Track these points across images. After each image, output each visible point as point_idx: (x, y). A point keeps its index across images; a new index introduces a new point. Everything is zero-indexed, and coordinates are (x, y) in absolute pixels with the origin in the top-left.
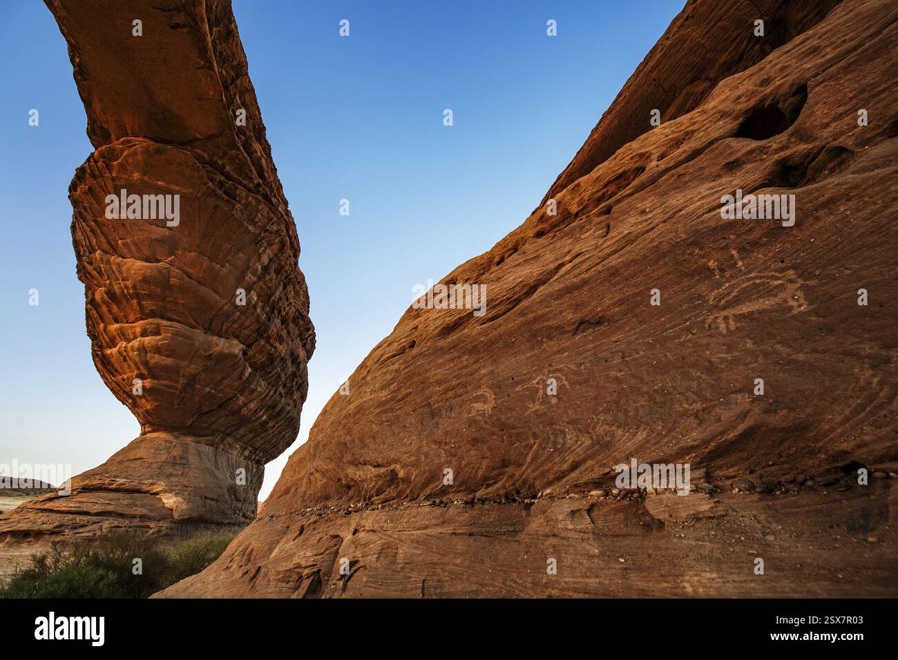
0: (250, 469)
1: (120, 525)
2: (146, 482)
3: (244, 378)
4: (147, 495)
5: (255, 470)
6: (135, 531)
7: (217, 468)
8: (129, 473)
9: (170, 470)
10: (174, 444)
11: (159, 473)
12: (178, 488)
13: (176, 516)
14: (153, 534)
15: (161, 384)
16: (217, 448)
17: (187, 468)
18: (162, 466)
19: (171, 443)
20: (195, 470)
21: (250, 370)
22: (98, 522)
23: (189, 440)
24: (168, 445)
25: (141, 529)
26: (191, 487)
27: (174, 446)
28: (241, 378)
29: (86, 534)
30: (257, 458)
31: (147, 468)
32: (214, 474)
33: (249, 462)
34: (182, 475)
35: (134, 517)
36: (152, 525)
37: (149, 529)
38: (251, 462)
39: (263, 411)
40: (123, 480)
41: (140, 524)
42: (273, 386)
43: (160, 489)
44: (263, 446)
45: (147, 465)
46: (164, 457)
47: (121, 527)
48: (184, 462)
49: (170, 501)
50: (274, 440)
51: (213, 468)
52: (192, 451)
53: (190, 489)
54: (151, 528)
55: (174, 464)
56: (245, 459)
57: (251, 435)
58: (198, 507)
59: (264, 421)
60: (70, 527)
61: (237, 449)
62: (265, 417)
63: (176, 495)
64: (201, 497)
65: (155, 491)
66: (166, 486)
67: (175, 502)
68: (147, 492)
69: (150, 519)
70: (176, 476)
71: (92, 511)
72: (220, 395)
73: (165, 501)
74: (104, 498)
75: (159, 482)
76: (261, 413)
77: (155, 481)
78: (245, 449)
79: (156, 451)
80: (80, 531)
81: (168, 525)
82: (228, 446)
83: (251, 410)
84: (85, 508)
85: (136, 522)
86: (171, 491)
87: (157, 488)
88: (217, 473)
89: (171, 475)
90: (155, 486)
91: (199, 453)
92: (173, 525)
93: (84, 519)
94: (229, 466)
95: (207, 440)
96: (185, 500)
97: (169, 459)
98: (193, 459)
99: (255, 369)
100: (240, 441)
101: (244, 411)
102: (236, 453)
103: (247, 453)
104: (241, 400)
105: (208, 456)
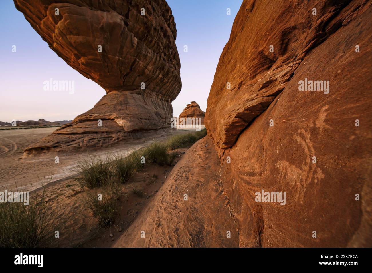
0: (164, 104)
1: (94, 138)
2: (107, 114)
3: (135, 46)
4: (110, 120)
5: (167, 105)
6: (104, 140)
7: (146, 104)
8: (100, 111)
9: (120, 107)
10: (119, 95)
11: (114, 110)
12: (124, 115)
13: (126, 129)
14: (115, 140)
15: (89, 59)
16: (143, 95)
17: (128, 105)
18: (115, 106)
19: (118, 95)
20: (132, 106)
21: (136, 39)
22: (82, 138)
23: (127, 92)
24: (117, 96)
25: (108, 138)
26: (131, 114)
27: (120, 96)
28: (133, 46)
29: (75, 145)
30: (166, 99)
31: (108, 108)
32: (145, 108)
33: (163, 101)
34: (126, 109)
35: (103, 132)
36: (113, 135)
37: (112, 138)
38: (164, 101)
39: (158, 71)
40: (96, 115)
41: (107, 136)
42: (157, 53)
43: (114, 117)
44: (166, 93)
45: (108, 106)
46: (116, 102)
47: (95, 139)
48: (126, 102)
49: (120, 122)
50: (171, 89)
51: (144, 105)
52: (129, 97)
53: (130, 115)
54: (114, 137)
55: (121, 104)
56: (160, 100)
57: (158, 88)
58: (137, 124)
59: (161, 78)
60: (64, 143)
61: (154, 95)
62: (160, 76)
63: (123, 119)
64: (138, 119)
65: (112, 118)
66: (117, 115)
67: (123, 123)
68: (109, 119)
69: (112, 133)
70: (123, 110)
71: (80, 132)
72: (127, 61)
73: (118, 122)
74: (86, 125)
75: (113, 114)
76: (157, 73)
77: (111, 113)
78: (158, 95)
79: (111, 99)
80: (71, 144)
81: (122, 134)
82: (148, 94)
83: (150, 71)
84: (75, 131)
85: (104, 135)
86: (120, 117)
87: (113, 117)
88: (146, 107)
89: (121, 110)
90: (112, 116)
91: (134, 98)
92: (126, 134)
93: (73, 137)
94: (153, 103)
95: (136, 92)
96: (128, 121)
97: (118, 102)
98: (131, 101)
99: (140, 39)
100: (154, 91)
101: (147, 72)
102: (154, 97)
103: (160, 97)
104: (141, 64)
105: (139, 99)
